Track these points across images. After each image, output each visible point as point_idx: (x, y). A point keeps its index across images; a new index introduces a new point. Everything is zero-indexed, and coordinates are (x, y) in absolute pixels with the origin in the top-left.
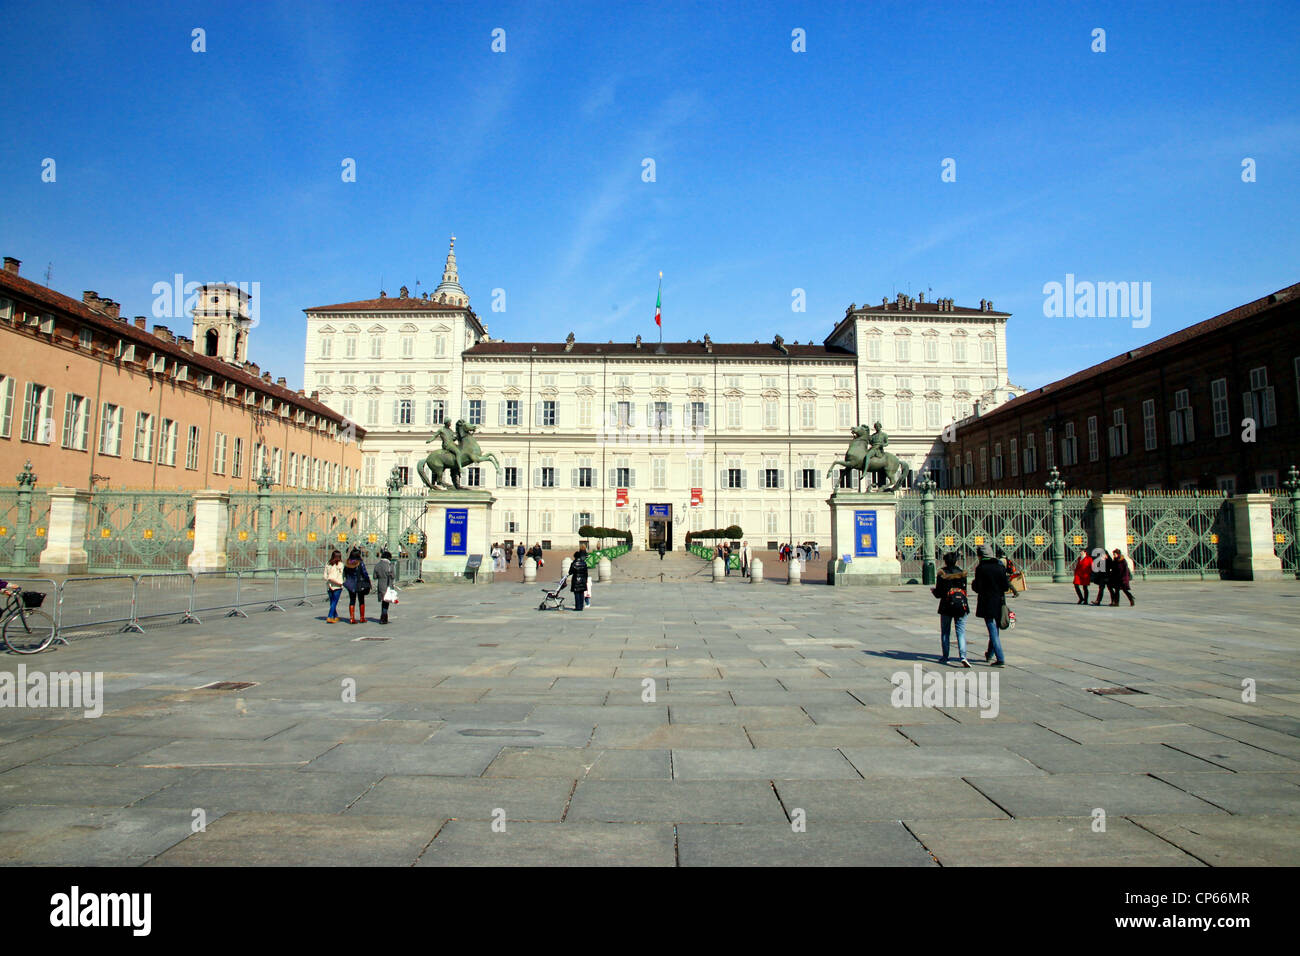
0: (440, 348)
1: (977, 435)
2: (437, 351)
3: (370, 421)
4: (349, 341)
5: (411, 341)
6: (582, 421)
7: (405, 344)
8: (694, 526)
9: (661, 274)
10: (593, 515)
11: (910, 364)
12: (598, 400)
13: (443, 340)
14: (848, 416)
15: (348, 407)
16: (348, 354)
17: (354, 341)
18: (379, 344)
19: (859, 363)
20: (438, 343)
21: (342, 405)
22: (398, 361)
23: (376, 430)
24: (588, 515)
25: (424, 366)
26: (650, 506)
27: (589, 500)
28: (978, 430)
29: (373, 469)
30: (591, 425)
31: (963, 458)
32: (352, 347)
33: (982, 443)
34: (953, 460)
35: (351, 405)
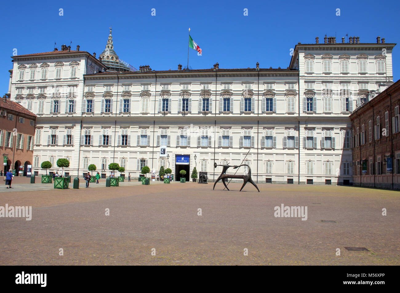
0: (74, 72)
1: (367, 113)
2: (72, 75)
3: (39, 112)
4: (32, 71)
5: (60, 70)
6: (143, 110)
7: (57, 72)
8: (202, 169)
9: (190, 29)
10: (147, 161)
11: (331, 75)
12: (152, 98)
13: (75, 69)
14: (293, 105)
15: (30, 105)
16: (31, 78)
17: (34, 71)
18: (45, 73)
19: (300, 75)
20: (73, 70)
21: (27, 104)
22: (54, 81)
23: (42, 116)
24: (144, 161)
25: (66, 82)
26: (177, 156)
27: (145, 153)
28: (368, 109)
29: (40, 136)
30: (148, 112)
31: (360, 128)
32: (33, 74)
33: (369, 118)
34: (355, 131)
35: (31, 104)
